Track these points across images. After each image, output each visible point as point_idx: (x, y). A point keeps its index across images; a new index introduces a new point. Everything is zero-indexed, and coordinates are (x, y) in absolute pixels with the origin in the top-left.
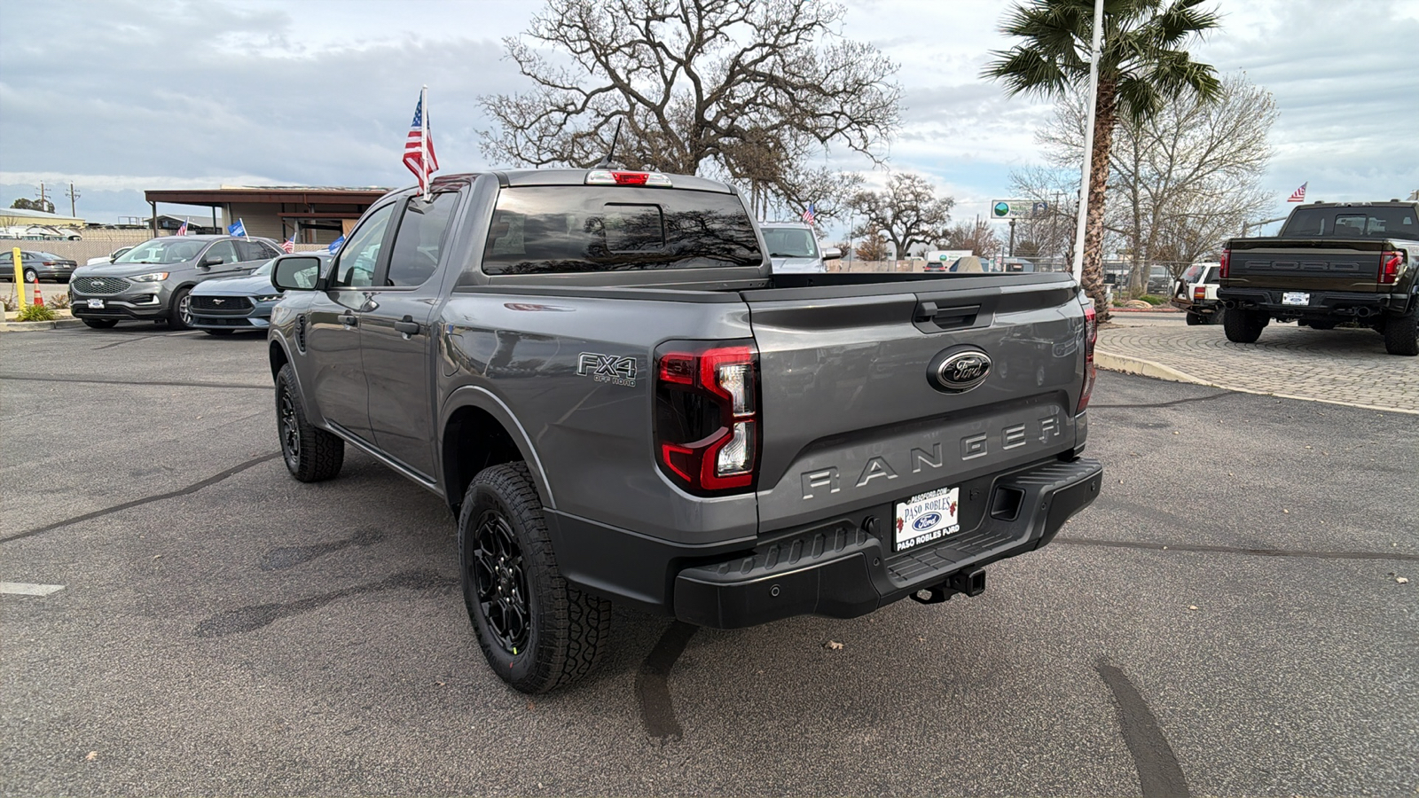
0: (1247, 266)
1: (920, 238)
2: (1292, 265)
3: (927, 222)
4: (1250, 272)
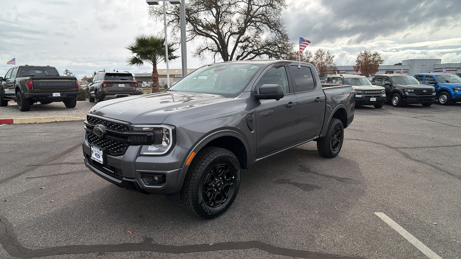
0: (40, 85)
2: (54, 85)
4: (41, 87)
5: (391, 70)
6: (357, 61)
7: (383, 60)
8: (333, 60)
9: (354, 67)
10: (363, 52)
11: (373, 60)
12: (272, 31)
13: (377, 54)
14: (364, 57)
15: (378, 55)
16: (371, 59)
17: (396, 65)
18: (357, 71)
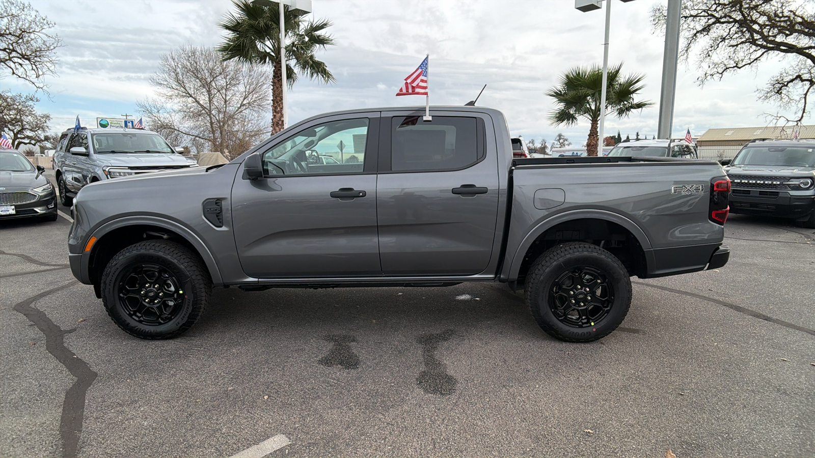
1: (27, 141)
3: (31, 130)
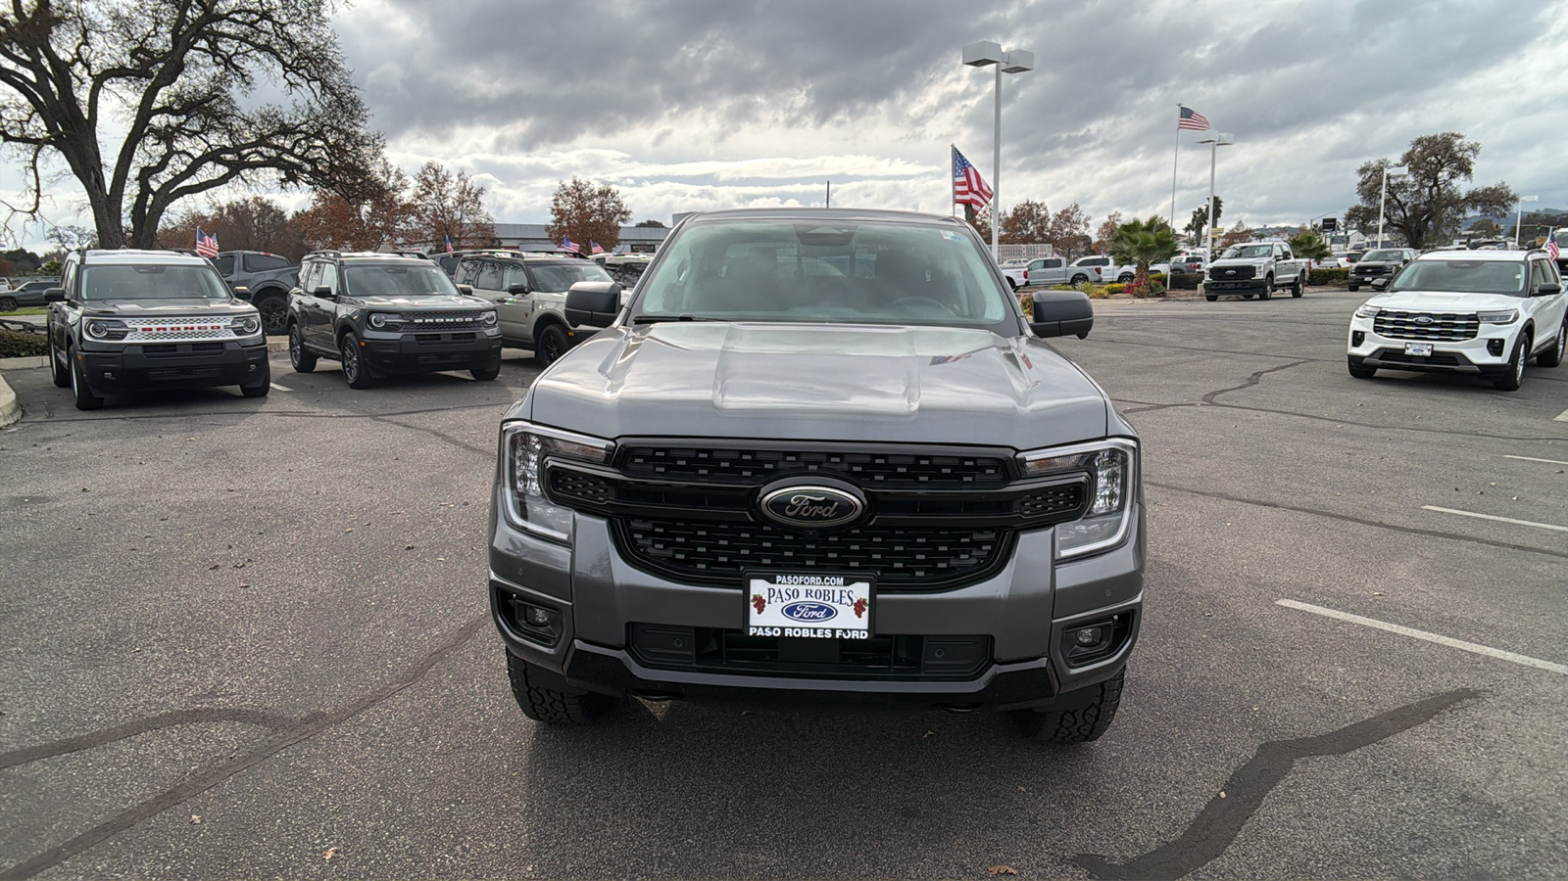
5: (648, 243)
6: (553, 210)
7: (628, 209)
8: (480, 203)
9: (547, 228)
10: (569, 184)
11: (601, 210)
12: (292, 81)
13: (609, 191)
14: (573, 197)
15: (613, 196)
16: (595, 207)
17: (641, 225)
18: (559, 242)
